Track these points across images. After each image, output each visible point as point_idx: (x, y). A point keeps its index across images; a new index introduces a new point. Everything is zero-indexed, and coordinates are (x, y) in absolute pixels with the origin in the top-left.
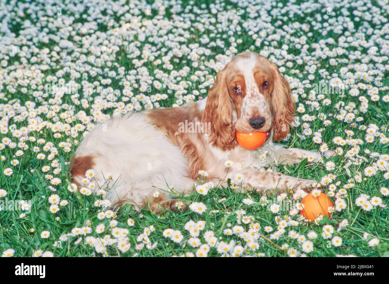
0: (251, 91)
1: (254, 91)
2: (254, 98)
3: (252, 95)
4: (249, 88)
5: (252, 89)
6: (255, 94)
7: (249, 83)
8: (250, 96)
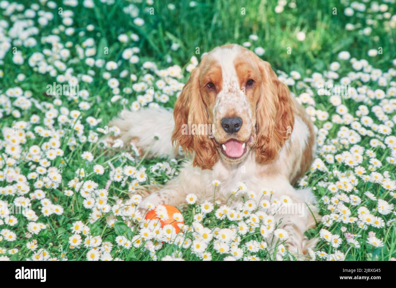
0: (229, 86)
1: (233, 87)
2: (232, 94)
3: (230, 91)
4: (226, 81)
5: (230, 84)
6: (234, 89)
7: (227, 76)
8: (227, 91)
